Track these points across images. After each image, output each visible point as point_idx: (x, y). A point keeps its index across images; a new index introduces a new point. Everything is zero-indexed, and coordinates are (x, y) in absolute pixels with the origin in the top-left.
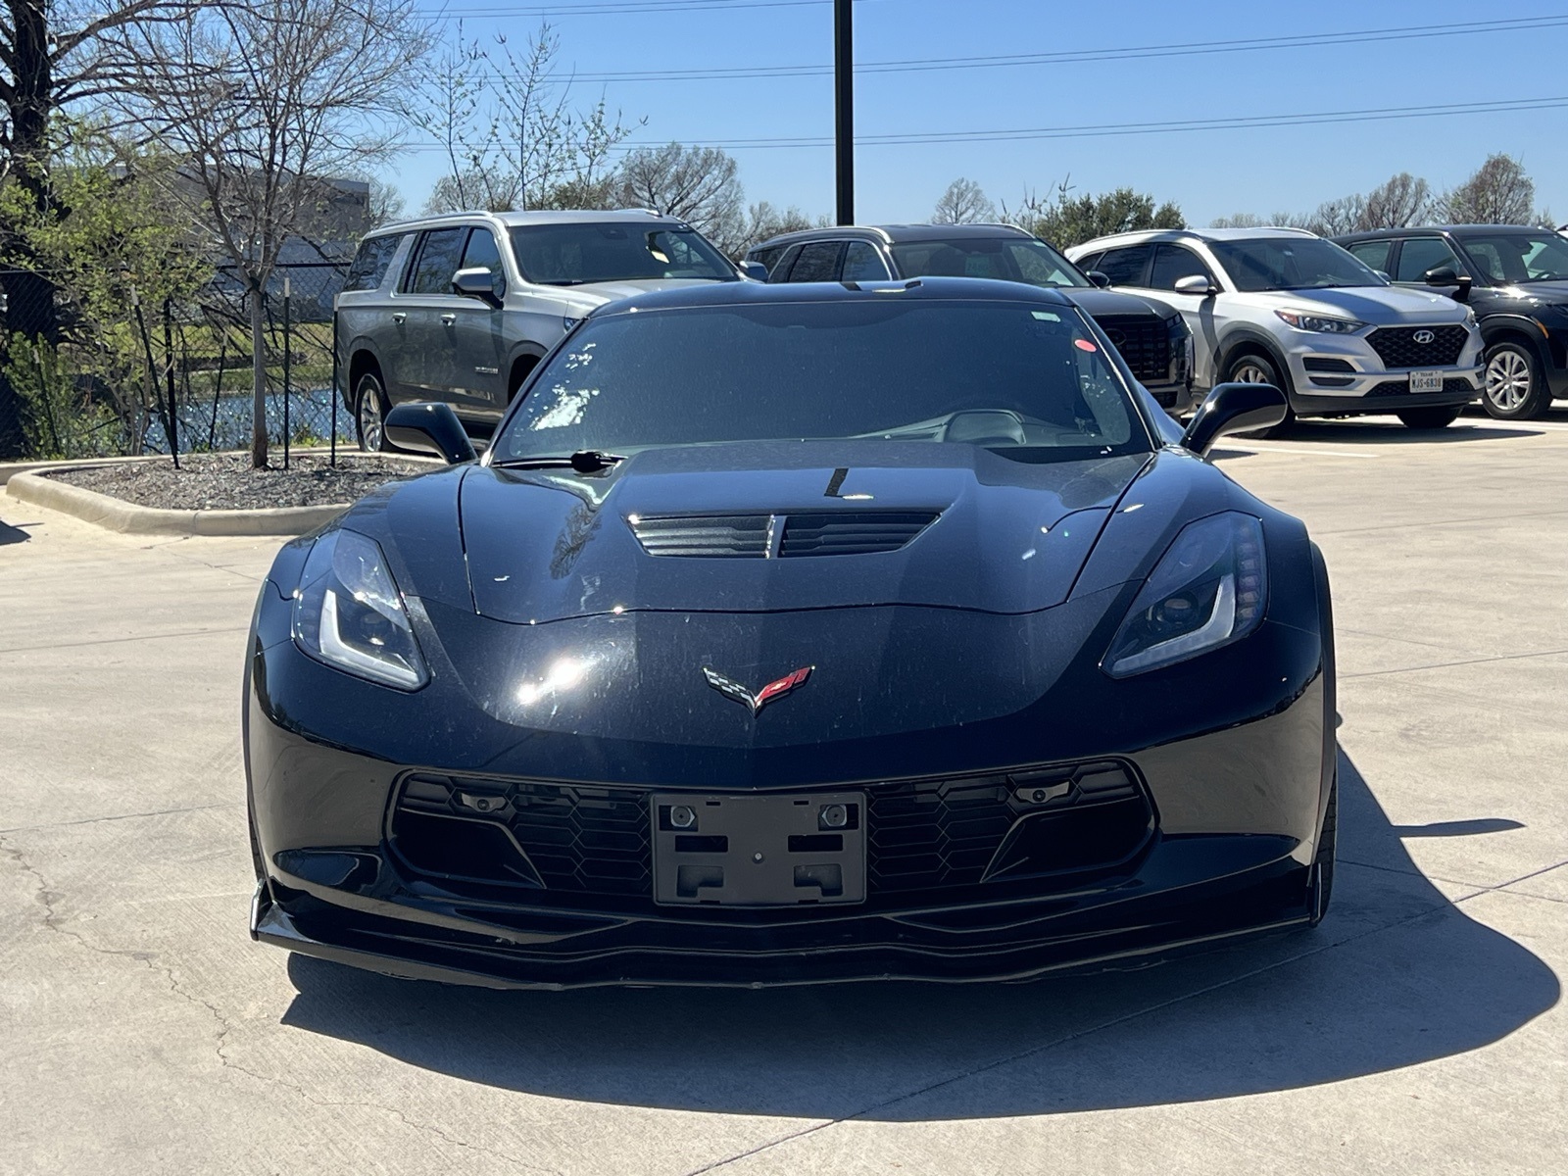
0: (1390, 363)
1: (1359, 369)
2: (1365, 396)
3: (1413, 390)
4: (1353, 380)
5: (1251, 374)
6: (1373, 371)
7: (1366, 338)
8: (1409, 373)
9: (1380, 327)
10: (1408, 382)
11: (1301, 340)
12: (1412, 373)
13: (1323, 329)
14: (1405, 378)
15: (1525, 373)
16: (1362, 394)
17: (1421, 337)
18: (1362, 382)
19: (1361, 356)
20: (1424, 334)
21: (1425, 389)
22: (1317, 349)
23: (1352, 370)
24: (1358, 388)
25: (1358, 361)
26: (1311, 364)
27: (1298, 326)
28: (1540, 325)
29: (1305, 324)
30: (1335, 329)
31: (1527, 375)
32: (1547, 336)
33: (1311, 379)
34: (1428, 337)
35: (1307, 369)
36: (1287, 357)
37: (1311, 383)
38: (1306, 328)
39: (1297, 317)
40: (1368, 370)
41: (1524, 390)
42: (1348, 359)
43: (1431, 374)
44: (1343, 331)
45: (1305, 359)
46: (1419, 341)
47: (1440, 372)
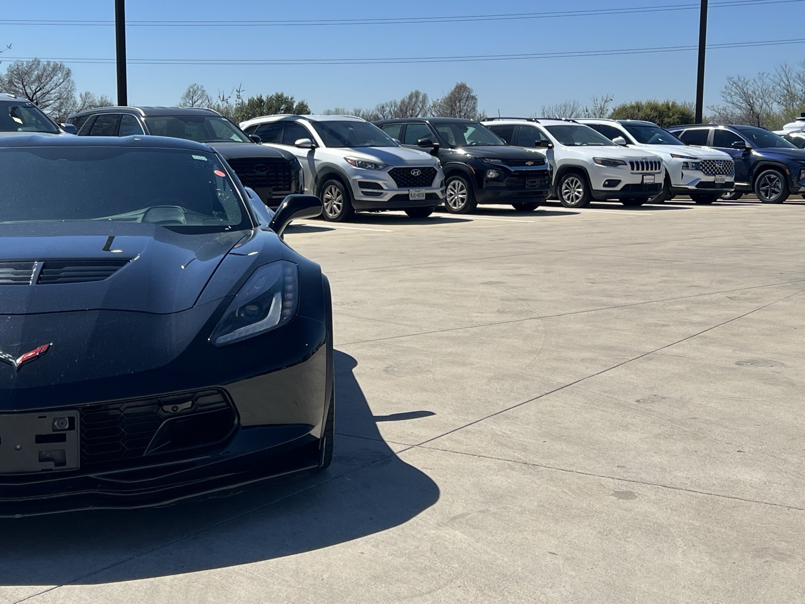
0: (400, 185)
1: (385, 187)
2: (389, 201)
3: (411, 199)
4: (382, 193)
5: (333, 189)
6: (392, 189)
7: (388, 173)
8: (409, 190)
9: (395, 167)
10: (408, 194)
11: (357, 173)
12: (411, 190)
13: (367, 167)
14: (407, 192)
15: (464, 191)
16: (387, 200)
17: (414, 173)
18: (387, 194)
19: (386, 181)
20: (416, 171)
21: (417, 198)
22: (365, 177)
23: (382, 188)
24: (385, 197)
25: (384, 184)
26: (362, 185)
27: (355, 166)
28: (471, 168)
29: (359, 165)
30: (373, 168)
31: (465, 192)
32: (474, 173)
33: (362, 192)
34: (418, 172)
35: (360, 187)
36: (350, 181)
37: (362, 194)
38: (359, 167)
39: (355, 161)
40: (389, 189)
41: (464, 199)
42: (380, 182)
43: (420, 191)
44: (377, 168)
45: (359, 182)
46: (413, 174)
47: (424, 190)
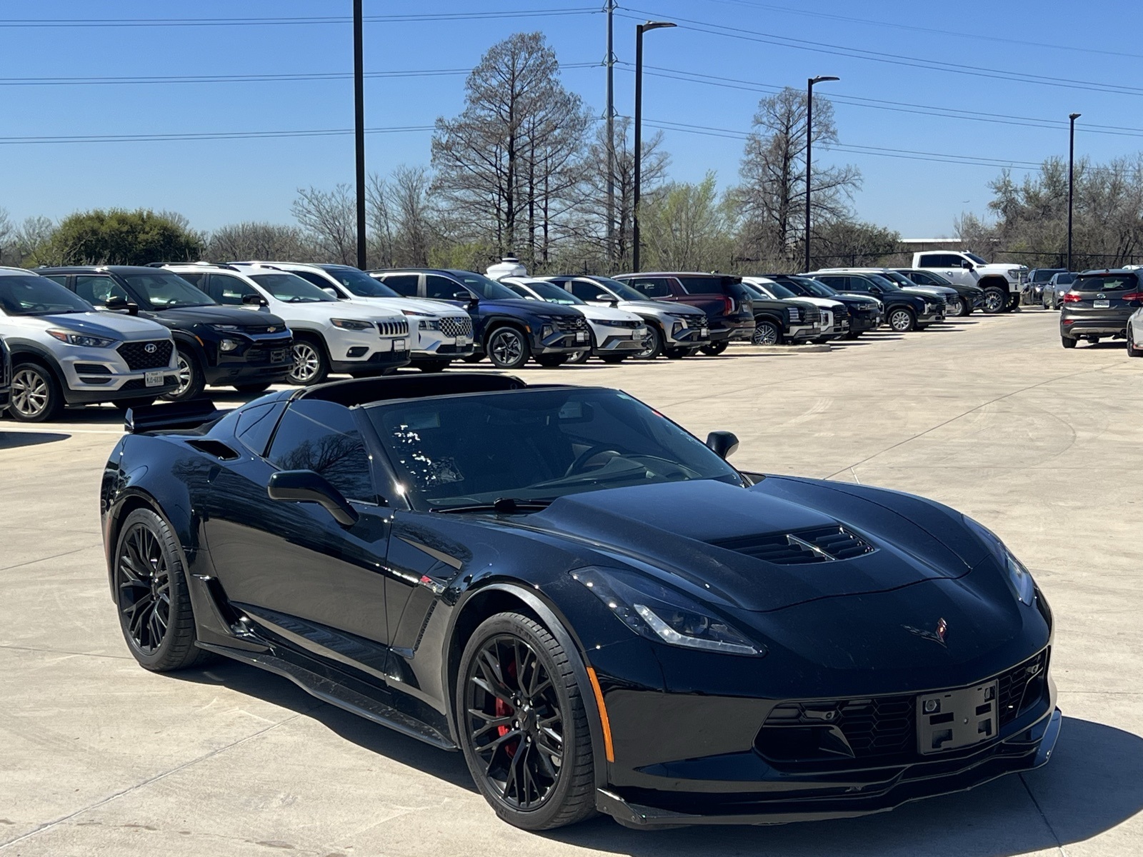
0: (134, 366)
1: (113, 371)
2: (121, 389)
3: (147, 385)
4: (110, 379)
5: (29, 377)
6: (122, 373)
7: (117, 350)
8: (144, 374)
9: (125, 342)
10: (144, 379)
11: (69, 352)
12: (147, 373)
13: (84, 344)
14: (142, 376)
15: (186, 369)
16: (117, 389)
17: (149, 349)
18: (117, 380)
19: (114, 362)
20: (151, 346)
21: (154, 384)
22: (83, 357)
23: (110, 373)
24: (114, 385)
25: (112, 366)
26: (80, 368)
27: (68, 342)
28: (197, 337)
29: (73, 341)
30: (91, 344)
31: (189, 371)
32: (202, 344)
33: (81, 379)
34: (153, 348)
35: (78, 372)
36: (60, 362)
37: (81, 382)
38: (73, 343)
39: (66, 335)
40: (119, 372)
41: (188, 381)
42: (107, 365)
43: (157, 374)
44: (100, 345)
45: (75, 365)
46: (148, 351)
47: (162, 372)
